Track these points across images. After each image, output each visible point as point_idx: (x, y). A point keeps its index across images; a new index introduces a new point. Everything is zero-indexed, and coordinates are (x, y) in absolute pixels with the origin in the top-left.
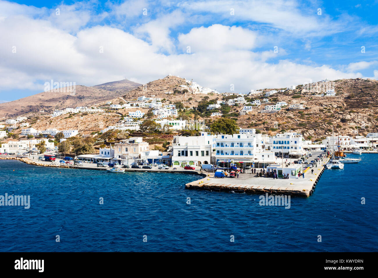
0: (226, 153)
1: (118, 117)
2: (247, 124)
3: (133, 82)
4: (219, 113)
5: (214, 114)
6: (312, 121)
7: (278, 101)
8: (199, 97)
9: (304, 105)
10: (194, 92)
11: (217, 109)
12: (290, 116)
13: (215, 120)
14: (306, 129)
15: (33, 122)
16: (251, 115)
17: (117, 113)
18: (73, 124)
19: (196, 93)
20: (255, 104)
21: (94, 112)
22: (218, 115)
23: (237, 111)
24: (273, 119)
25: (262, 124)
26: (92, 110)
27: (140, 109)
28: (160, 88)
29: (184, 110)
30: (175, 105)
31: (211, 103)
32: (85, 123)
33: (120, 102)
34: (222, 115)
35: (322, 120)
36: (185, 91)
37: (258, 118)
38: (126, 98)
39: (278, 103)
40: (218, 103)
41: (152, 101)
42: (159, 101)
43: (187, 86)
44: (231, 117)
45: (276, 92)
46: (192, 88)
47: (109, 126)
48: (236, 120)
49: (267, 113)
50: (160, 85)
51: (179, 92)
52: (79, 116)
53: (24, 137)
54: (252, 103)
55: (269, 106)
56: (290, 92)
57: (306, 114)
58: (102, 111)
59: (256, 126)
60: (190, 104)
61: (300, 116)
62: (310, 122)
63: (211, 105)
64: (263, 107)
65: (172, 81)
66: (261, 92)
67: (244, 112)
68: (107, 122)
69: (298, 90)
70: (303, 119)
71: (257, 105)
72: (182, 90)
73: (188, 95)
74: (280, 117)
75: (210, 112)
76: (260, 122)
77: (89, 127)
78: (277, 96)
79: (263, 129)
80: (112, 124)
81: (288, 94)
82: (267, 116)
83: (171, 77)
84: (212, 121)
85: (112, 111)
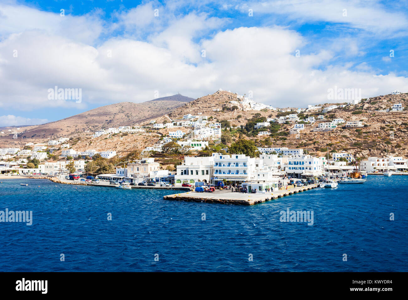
0: (224, 172)
1: (158, 137)
2: (296, 144)
3: (186, 97)
4: (267, 132)
5: (261, 133)
6: (370, 140)
7: (335, 117)
8: (250, 114)
9: (363, 123)
10: (245, 109)
11: (266, 127)
12: (345, 134)
13: (261, 139)
14: (360, 149)
15: (75, 143)
16: (302, 134)
17: (157, 133)
18: (112, 145)
19: (248, 109)
20: (308, 122)
21: (135, 132)
22: (266, 134)
23: (287, 130)
24: (326, 138)
25: (312, 144)
26: (133, 130)
27: (182, 128)
28: (208, 105)
29: (231, 129)
30: (220, 124)
31: (260, 121)
32: (124, 144)
33: (165, 121)
34: (271, 134)
35: (381, 139)
36: (235, 108)
37: (309, 137)
38: (172, 116)
39: (334, 120)
40: (267, 121)
41: (198, 119)
42: (205, 120)
43: (238, 102)
44: (280, 137)
45: (336, 107)
46: (243, 104)
47: (147, 147)
48: (285, 139)
49: (320, 131)
50: (209, 102)
51: (229, 109)
52: (119, 136)
53: (63, 159)
54: (305, 120)
55: (323, 124)
56: (351, 107)
57: (364, 133)
58: (144, 130)
59: (305, 146)
60: (239, 122)
61: (357, 135)
62: (367, 141)
63: (260, 123)
64: (317, 124)
65: (221, 96)
66: (320, 107)
67: (294, 131)
68: (146, 142)
69: (360, 105)
70: (360, 138)
71: (310, 123)
72: (231, 107)
73: (238, 112)
74: (334, 136)
75: (257, 131)
76: (311, 142)
77: (128, 148)
78: (336, 112)
79: (313, 150)
80: (151, 145)
81: (348, 109)
82: (320, 135)
83: (222, 93)
84: (258, 141)
85: (153, 131)
